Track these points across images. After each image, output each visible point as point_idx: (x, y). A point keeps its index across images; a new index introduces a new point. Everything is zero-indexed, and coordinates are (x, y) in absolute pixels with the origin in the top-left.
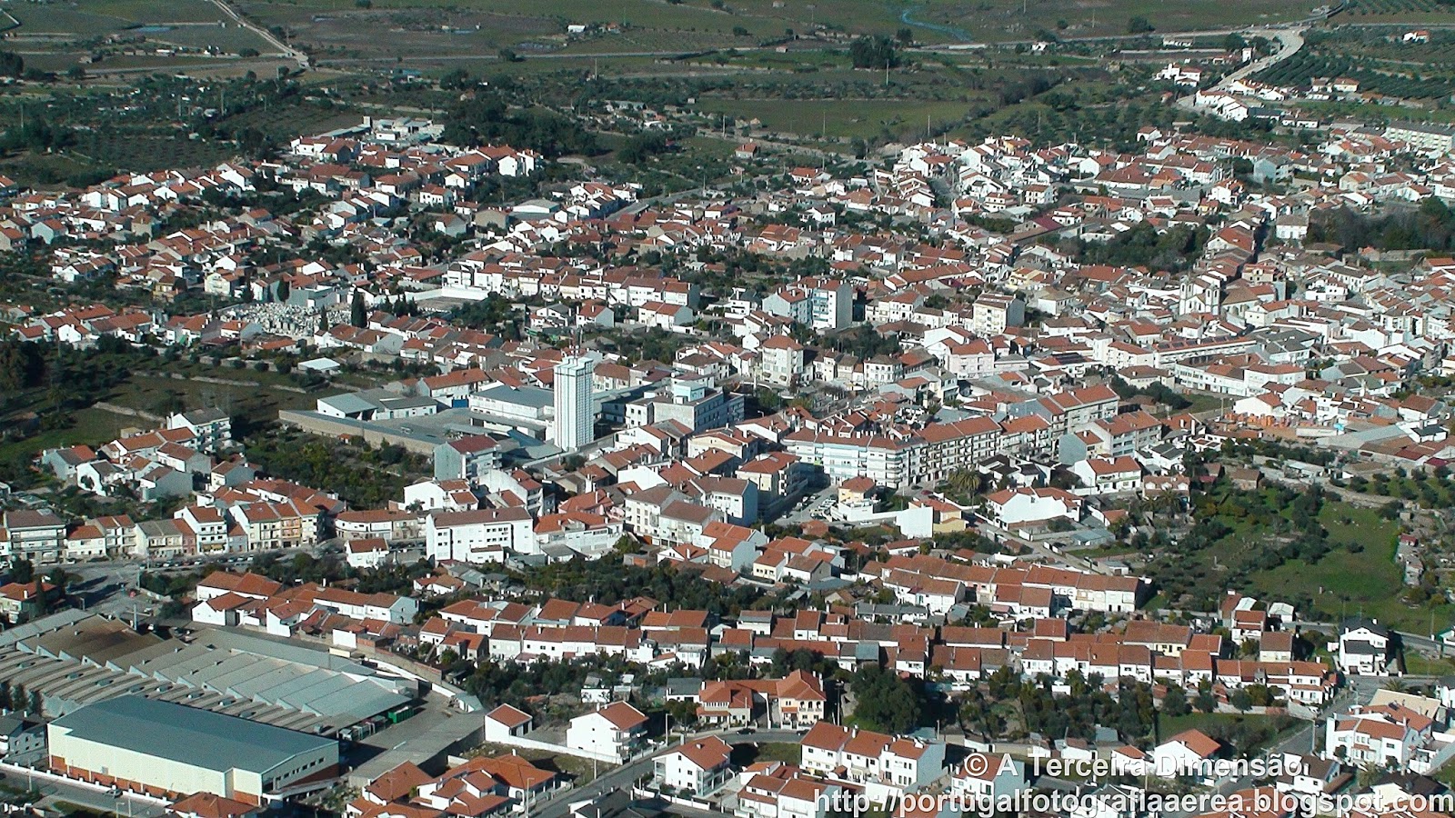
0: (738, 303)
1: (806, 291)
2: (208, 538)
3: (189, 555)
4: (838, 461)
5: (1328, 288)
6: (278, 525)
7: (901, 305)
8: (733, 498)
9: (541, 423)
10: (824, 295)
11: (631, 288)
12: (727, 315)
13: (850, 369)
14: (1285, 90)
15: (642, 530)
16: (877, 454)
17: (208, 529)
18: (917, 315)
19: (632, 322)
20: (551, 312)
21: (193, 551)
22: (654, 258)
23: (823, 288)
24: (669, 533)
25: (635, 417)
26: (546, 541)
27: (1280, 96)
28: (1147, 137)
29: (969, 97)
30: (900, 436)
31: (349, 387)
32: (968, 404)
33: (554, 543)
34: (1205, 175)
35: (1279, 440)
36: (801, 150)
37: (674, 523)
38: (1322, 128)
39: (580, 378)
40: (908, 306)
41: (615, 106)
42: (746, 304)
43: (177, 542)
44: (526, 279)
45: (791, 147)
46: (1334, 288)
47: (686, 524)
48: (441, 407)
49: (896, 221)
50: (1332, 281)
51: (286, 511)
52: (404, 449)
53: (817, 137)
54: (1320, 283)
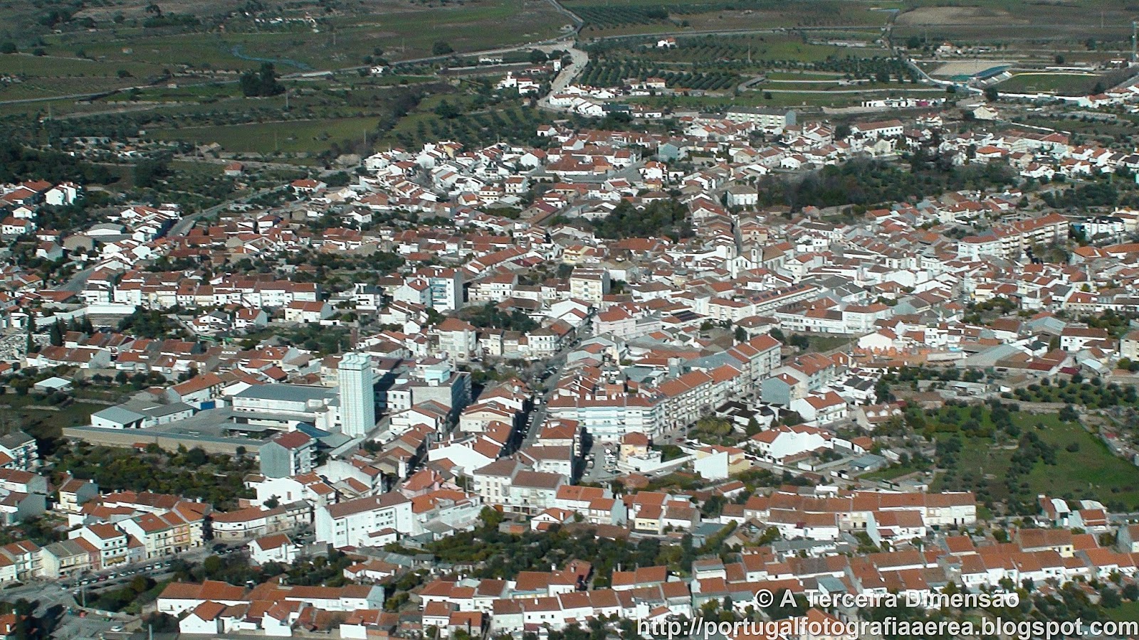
0: (363, 297)
1: (427, 280)
2: (111, 553)
3: (95, 571)
4: (600, 421)
5: (814, 241)
6: (170, 533)
7: (500, 285)
8: (561, 463)
9: (311, 415)
10: (442, 282)
11: (262, 291)
12: (358, 307)
13: (516, 343)
14: (613, 90)
15: (493, 500)
16: (634, 412)
17: (110, 545)
18: (516, 292)
19: (281, 320)
20: (212, 318)
21: (98, 567)
22: (245, 264)
23: (441, 276)
24: (521, 500)
25: (398, 402)
26: (424, 520)
27: (611, 95)
28: (546, 133)
29: (364, 113)
30: (649, 394)
31: (106, 403)
32: (638, 362)
33: (432, 521)
34: (625, 160)
35: (921, 365)
36: (274, 166)
37: (526, 491)
38: (667, 117)
39: (365, 372)
40: (507, 286)
41: (85, 141)
42: (371, 297)
43: (83, 560)
44: (163, 293)
45: (266, 164)
46: (819, 240)
47: (539, 491)
48: (195, 411)
49: (421, 217)
50: (817, 235)
51: (175, 520)
52: (203, 451)
53: (277, 153)
54: (805, 238)
